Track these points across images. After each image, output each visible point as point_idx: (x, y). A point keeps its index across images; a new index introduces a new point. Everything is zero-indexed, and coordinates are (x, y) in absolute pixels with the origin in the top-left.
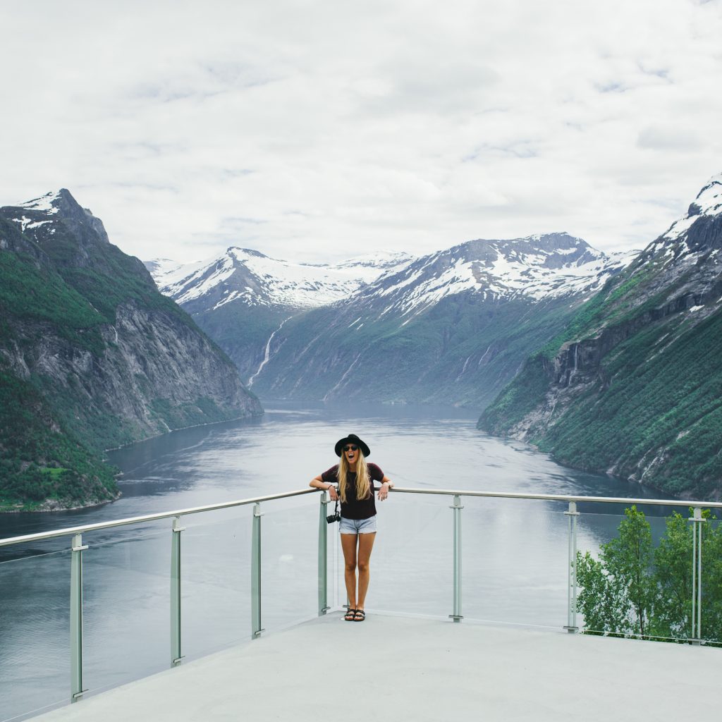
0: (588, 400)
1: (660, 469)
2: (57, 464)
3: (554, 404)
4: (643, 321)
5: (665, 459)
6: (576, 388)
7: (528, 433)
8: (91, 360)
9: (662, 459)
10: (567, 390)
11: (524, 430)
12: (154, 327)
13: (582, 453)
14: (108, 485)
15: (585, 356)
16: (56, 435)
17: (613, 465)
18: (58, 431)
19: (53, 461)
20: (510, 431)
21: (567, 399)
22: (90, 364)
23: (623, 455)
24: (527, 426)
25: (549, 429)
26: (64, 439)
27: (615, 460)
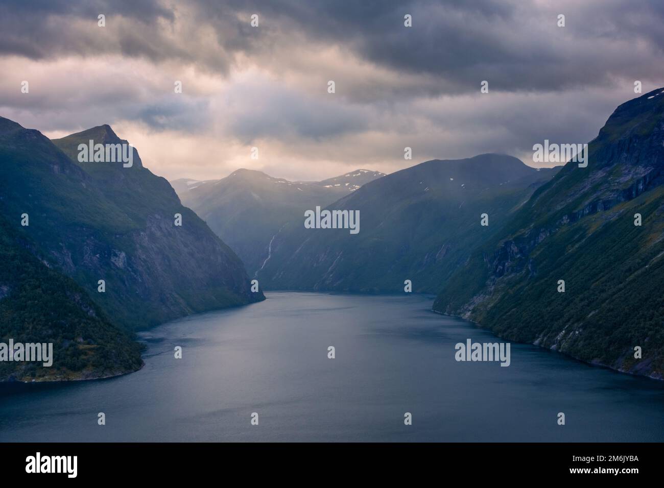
0: (518, 286)
1: (575, 341)
2: (92, 342)
3: (492, 289)
4: (563, 222)
5: (579, 333)
6: (510, 277)
7: (472, 313)
8: (126, 259)
9: (577, 332)
10: (503, 278)
11: (470, 310)
12: (177, 233)
13: (513, 329)
14: (134, 359)
15: (517, 251)
16: (92, 319)
17: (538, 337)
18: (94, 315)
19: (89, 340)
20: (458, 311)
21: (502, 285)
22: (125, 262)
23: (546, 330)
24: (471, 308)
25: (488, 310)
26: (99, 322)
27: (540, 334)
